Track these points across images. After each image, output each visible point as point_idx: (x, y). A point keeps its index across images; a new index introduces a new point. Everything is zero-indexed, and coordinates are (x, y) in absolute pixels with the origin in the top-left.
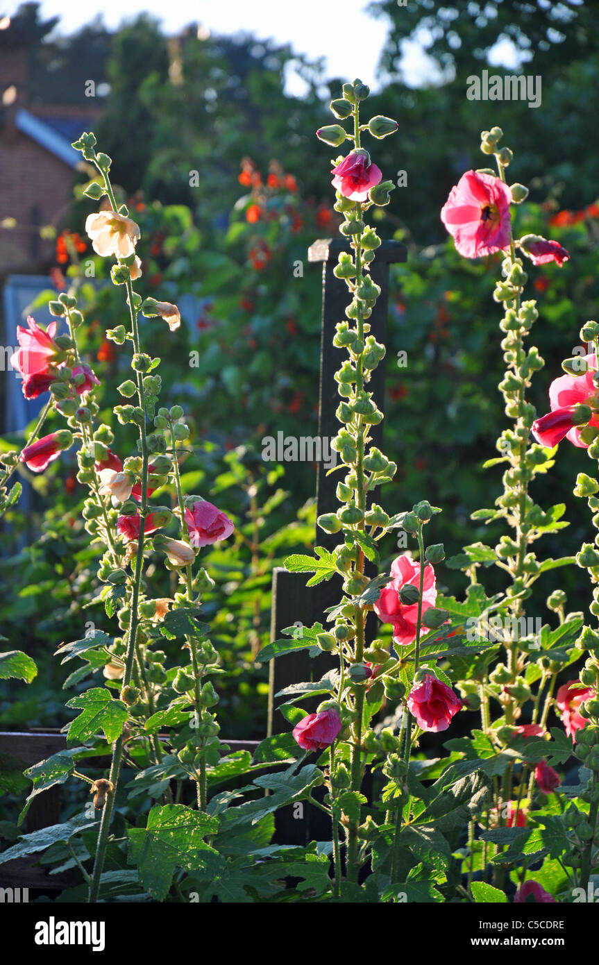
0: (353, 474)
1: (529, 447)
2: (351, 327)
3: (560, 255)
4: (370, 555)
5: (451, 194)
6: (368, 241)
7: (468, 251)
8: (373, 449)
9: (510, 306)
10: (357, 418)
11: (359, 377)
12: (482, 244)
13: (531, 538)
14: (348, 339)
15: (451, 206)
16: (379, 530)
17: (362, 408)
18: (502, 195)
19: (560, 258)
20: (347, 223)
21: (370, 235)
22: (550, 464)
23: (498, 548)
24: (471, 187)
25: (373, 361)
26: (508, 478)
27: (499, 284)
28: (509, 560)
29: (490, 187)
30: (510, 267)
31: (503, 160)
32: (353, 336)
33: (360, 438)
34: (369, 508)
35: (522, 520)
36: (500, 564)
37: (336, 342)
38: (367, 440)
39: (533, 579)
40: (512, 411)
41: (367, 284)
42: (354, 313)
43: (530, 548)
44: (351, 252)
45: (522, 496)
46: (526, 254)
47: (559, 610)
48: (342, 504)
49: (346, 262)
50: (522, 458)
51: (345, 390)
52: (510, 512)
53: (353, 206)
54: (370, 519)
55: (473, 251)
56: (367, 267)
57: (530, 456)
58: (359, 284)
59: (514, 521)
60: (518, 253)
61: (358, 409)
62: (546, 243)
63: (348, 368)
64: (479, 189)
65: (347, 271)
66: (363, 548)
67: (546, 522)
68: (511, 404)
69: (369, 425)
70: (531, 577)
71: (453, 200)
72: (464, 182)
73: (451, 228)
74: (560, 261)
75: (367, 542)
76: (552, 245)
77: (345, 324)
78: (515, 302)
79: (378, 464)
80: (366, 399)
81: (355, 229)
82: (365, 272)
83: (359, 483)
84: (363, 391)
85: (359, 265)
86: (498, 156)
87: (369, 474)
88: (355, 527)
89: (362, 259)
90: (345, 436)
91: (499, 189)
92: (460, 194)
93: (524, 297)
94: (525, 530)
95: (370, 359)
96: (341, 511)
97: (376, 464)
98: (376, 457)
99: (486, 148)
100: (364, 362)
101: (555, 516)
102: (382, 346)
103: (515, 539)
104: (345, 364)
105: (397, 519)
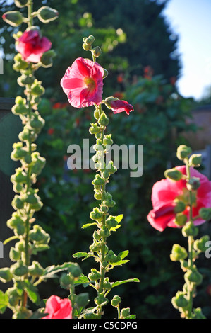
0: (22, 242)
1: (107, 217)
2: (23, 146)
3: (128, 108)
4: (34, 298)
5: (67, 71)
6: (36, 90)
7: (76, 104)
8: (36, 227)
9: (98, 137)
10: (27, 207)
11: (28, 179)
12: (85, 100)
13: (108, 269)
14: (22, 154)
15: (66, 78)
16: (37, 279)
17: (30, 200)
18: (98, 72)
19: (128, 110)
20: (23, 77)
21: (37, 87)
22: (118, 226)
23: (90, 275)
24: (79, 68)
25: (38, 169)
26: (96, 235)
27: (92, 124)
28: (96, 282)
29: (91, 67)
30: (99, 114)
31: (96, 53)
32: (25, 152)
33: (28, 220)
34: (31, 264)
35: (103, 259)
36: (91, 285)
37: (13, 156)
38: (32, 220)
39: (108, 292)
40: (98, 196)
41: (36, 118)
42: (25, 137)
43: (107, 275)
44: (24, 97)
45: (103, 245)
46: (109, 108)
47: (117, 307)
48: (13, 263)
49: (21, 103)
50: (104, 223)
51: (18, 188)
52: (95, 254)
53: (27, 66)
54: (32, 272)
55: (79, 104)
56: (35, 107)
57: (108, 222)
58: (30, 118)
59: (98, 259)
60: (103, 107)
61: (27, 201)
62: (120, 101)
63: (20, 173)
64: (84, 69)
65: (21, 109)
66: (29, 293)
67: (116, 260)
68: (97, 193)
69: (32, 211)
70: (107, 291)
71: (68, 74)
72: (75, 64)
73: (66, 91)
74: (128, 112)
75: (31, 288)
76: (123, 103)
77: (20, 144)
78: (101, 135)
79: (39, 237)
80: (32, 194)
81: (28, 81)
82: (34, 111)
83: (26, 249)
84: (31, 189)
85: (30, 106)
86: (93, 52)
87: (32, 243)
88: (22, 278)
89: (33, 102)
90: (18, 218)
91: (96, 69)
92: (72, 71)
93: (106, 132)
94: (105, 265)
95: (36, 167)
96: (13, 268)
97: (38, 236)
98: (38, 231)
99: (86, 46)
100: (32, 170)
101: (122, 257)
102: (43, 159)
103: (99, 271)
104: (18, 170)
105: (48, 271)
